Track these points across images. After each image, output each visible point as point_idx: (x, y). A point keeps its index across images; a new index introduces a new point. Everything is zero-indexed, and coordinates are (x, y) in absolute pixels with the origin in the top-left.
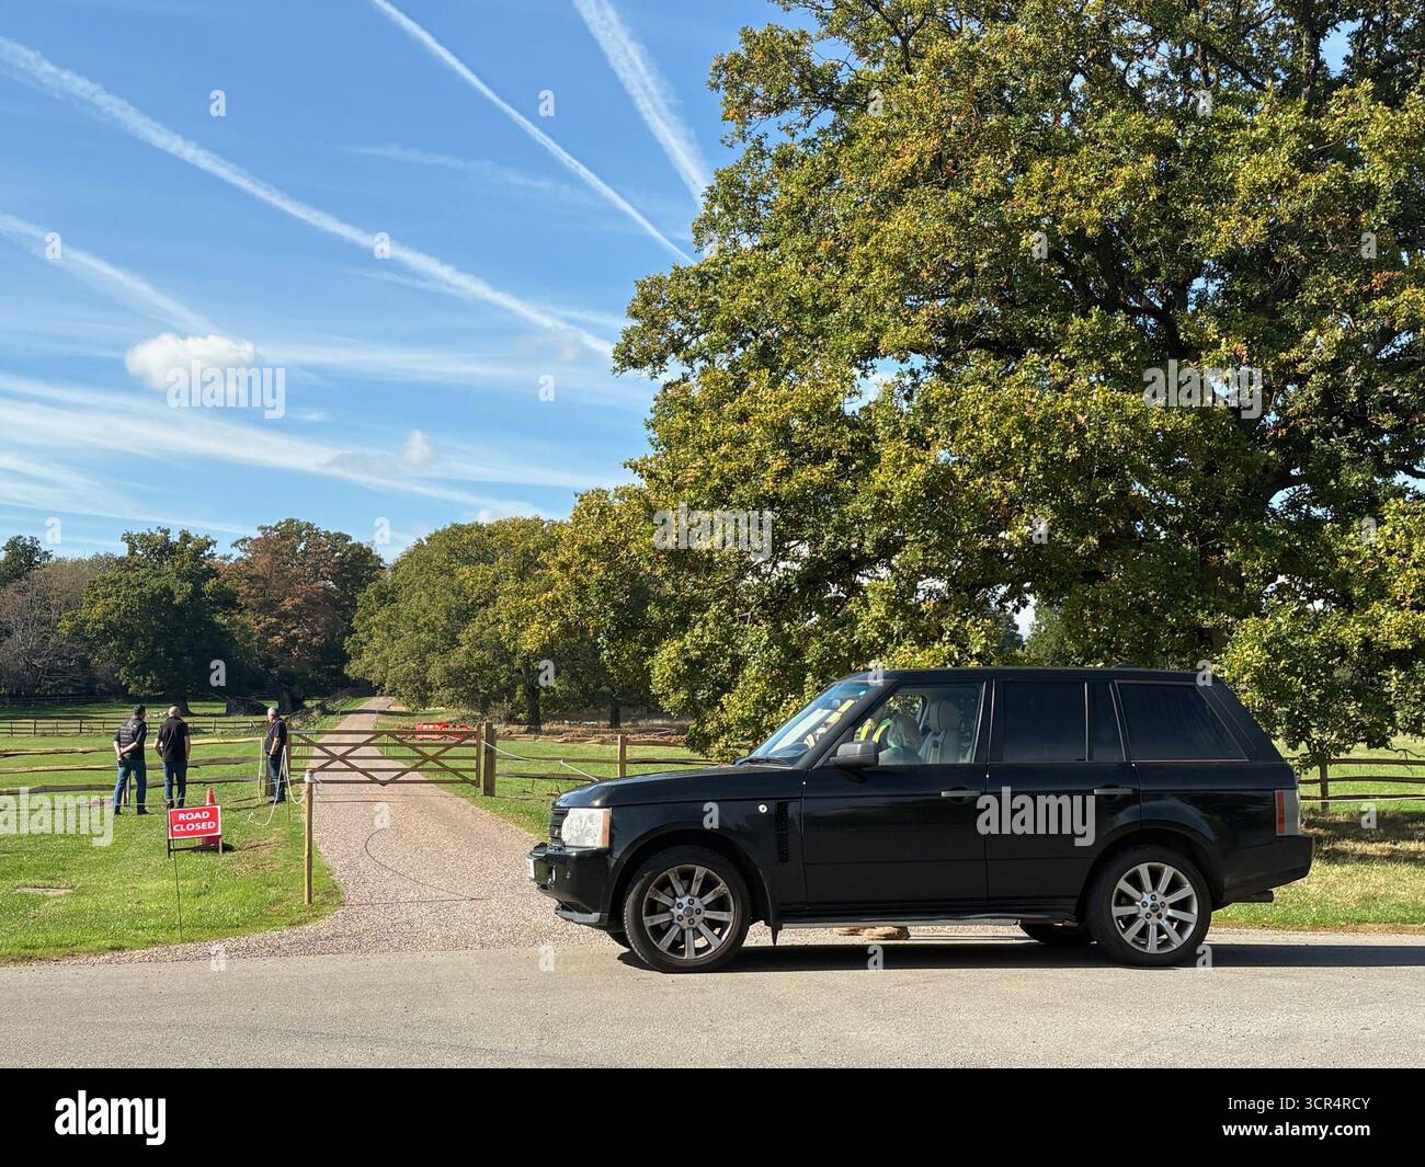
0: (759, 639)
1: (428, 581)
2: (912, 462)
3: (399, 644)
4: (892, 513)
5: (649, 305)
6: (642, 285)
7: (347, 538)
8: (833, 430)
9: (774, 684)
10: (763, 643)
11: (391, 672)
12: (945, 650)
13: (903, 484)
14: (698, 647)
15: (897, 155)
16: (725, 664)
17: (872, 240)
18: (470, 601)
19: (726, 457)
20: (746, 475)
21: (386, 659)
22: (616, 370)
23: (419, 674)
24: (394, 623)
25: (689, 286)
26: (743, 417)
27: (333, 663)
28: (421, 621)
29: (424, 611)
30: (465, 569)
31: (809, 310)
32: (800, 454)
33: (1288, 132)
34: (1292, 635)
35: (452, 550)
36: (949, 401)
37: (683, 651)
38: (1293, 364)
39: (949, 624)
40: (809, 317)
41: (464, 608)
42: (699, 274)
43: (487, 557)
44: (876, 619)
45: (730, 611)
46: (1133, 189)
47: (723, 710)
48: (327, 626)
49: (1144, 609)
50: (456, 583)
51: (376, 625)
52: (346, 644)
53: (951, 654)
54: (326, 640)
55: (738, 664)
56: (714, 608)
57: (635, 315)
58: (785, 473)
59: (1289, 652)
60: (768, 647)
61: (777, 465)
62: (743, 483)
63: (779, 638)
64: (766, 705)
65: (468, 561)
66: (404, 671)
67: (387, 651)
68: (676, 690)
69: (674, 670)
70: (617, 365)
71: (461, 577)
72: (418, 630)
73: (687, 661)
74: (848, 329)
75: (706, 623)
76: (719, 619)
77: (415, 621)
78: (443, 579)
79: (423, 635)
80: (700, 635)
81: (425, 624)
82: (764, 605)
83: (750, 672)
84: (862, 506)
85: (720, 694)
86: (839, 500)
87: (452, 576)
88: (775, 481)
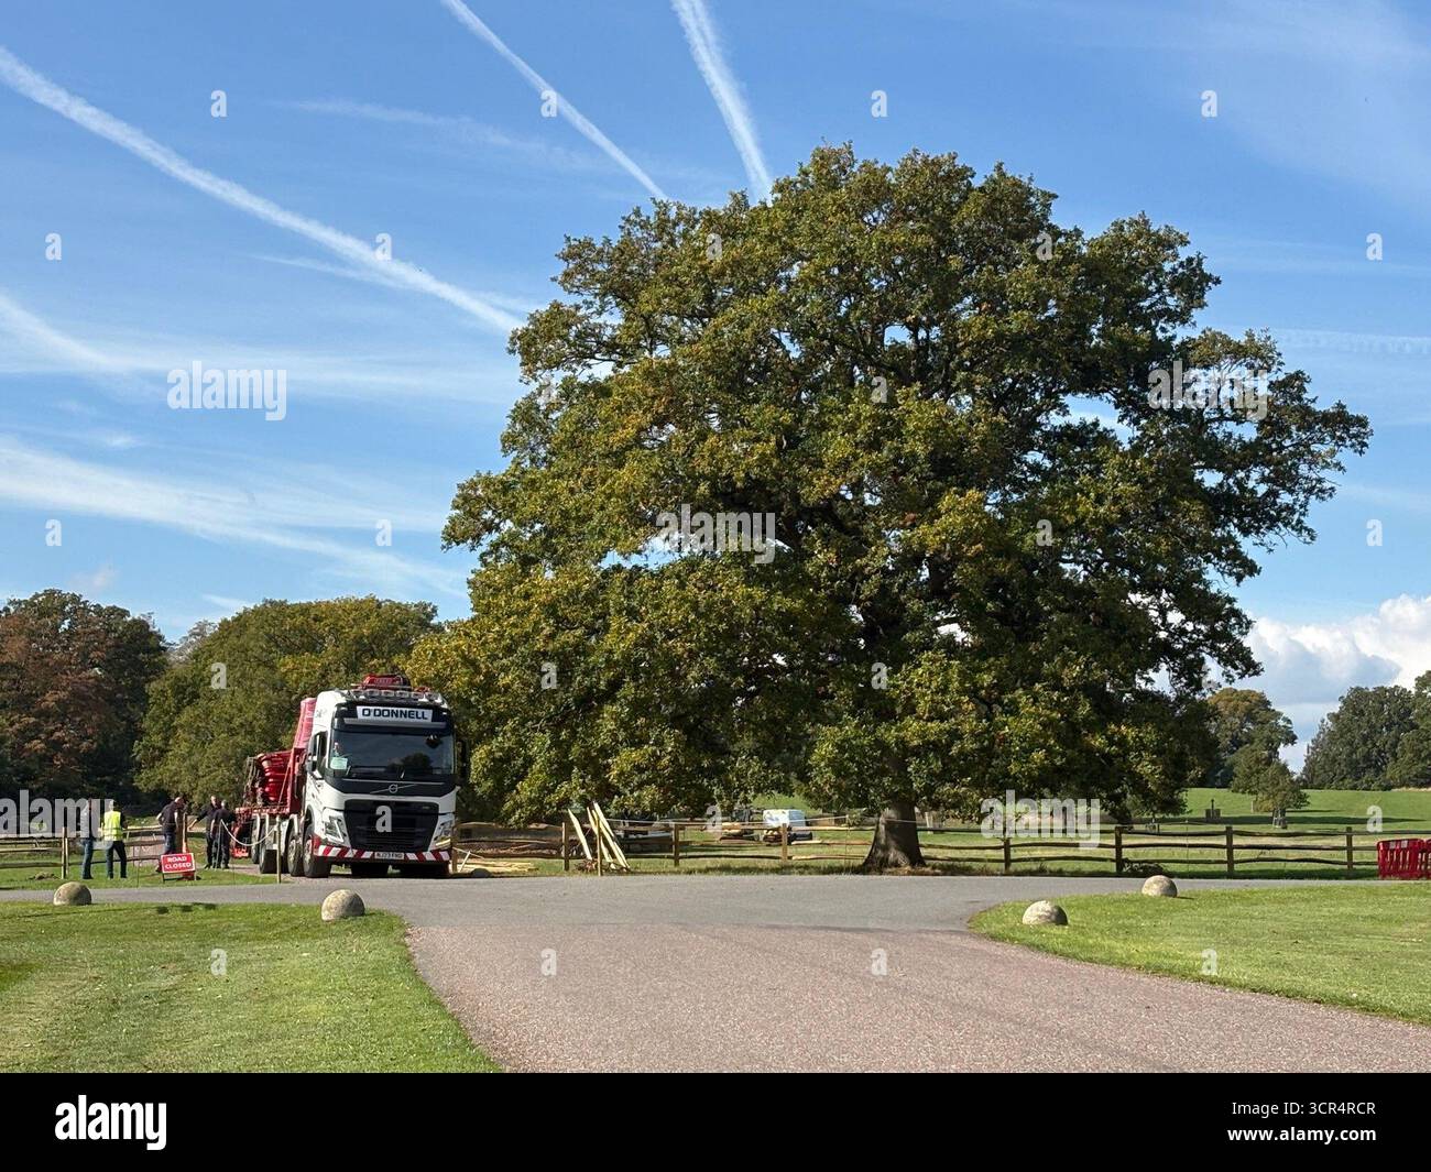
0: (544, 744)
1: (243, 676)
2: (628, 631)
3: (211, 750)
4: (617, 663)
5: (468, 502)
6: (461, 487)
7: (125, 613)
8: (582, 608)
9: (551, 775)
10: (546, 746)
11: (201, 782)
12: (650, 750)
13: (622, 645)
14: (501, 749)
15: (624, 427)
16: (520, 761)
17: (609, 481)
18: (293, 698)
19: (514, 625)
20: (527, 637)
21: (195, 767)
22: (443, 547)
23: (234, 782)
24: (204, 724)
25: (496, 491)
26: (527, 596)
27: (108, 775)
28: (237, 721)
29: (240, 710)
30: (288, 659)
31: (574, 519)
32: (562, 623)
33: (866, 418)
34: (855, 738)
35: (271, 638)
36: (654, 589)
37: (491, 752)
38: (863, 567)
39: (653, 734)
40: (573, 523)
41: (287, 706)
42: (502, 482)
43: (313, 645)
44: (610, 731)
45: (522, 724)
46: (764, 460)
47: (518, 792)
48: (99, 726)
49: (773, 721)
50: (277, 676)
51: (182, 726)
52: (136, 750)
53: (655, 752)
54: (99, 745)
55: (529, 761)
56: (510, 723)
57: (457, 507)
58: (552, 637)
59: (852, 748)
60: (549, 749)
61: (547, 631)
62: (525, 643)
63: (556, 743)
64: (547, 788)
65: (291, 650)
66: (218, 779)
67: (196, 758)
68: (486, 780)
69: (484, 766)
70: (445, 543)
71: (283, 670)
72: (232, 732)
73: (493, 760)
74: (596, 537)
75: (505, 733)
76: (514, 730)
77: (230, 722)
78: (262, 672)
79: (239, 738)
80: (502, 741)
81: (242, 725)
82: (549, 720)
83: (536, 767)
84: (597, 659)
85: (517, 782)
86: (586, 654)
87: (273, 668)
88: (544, 641)
